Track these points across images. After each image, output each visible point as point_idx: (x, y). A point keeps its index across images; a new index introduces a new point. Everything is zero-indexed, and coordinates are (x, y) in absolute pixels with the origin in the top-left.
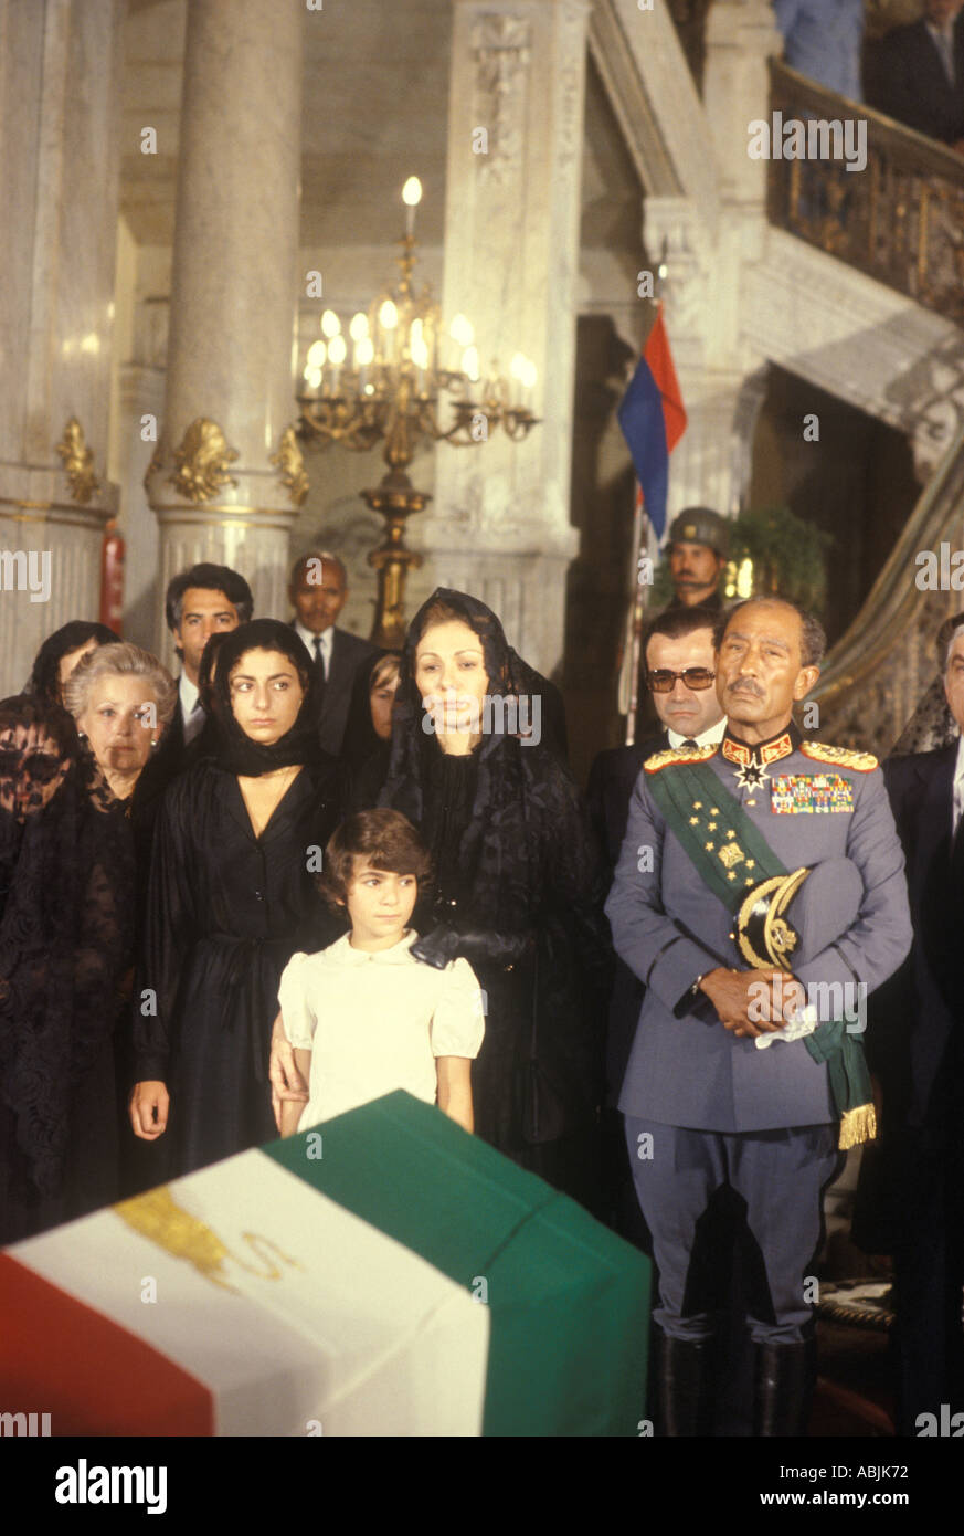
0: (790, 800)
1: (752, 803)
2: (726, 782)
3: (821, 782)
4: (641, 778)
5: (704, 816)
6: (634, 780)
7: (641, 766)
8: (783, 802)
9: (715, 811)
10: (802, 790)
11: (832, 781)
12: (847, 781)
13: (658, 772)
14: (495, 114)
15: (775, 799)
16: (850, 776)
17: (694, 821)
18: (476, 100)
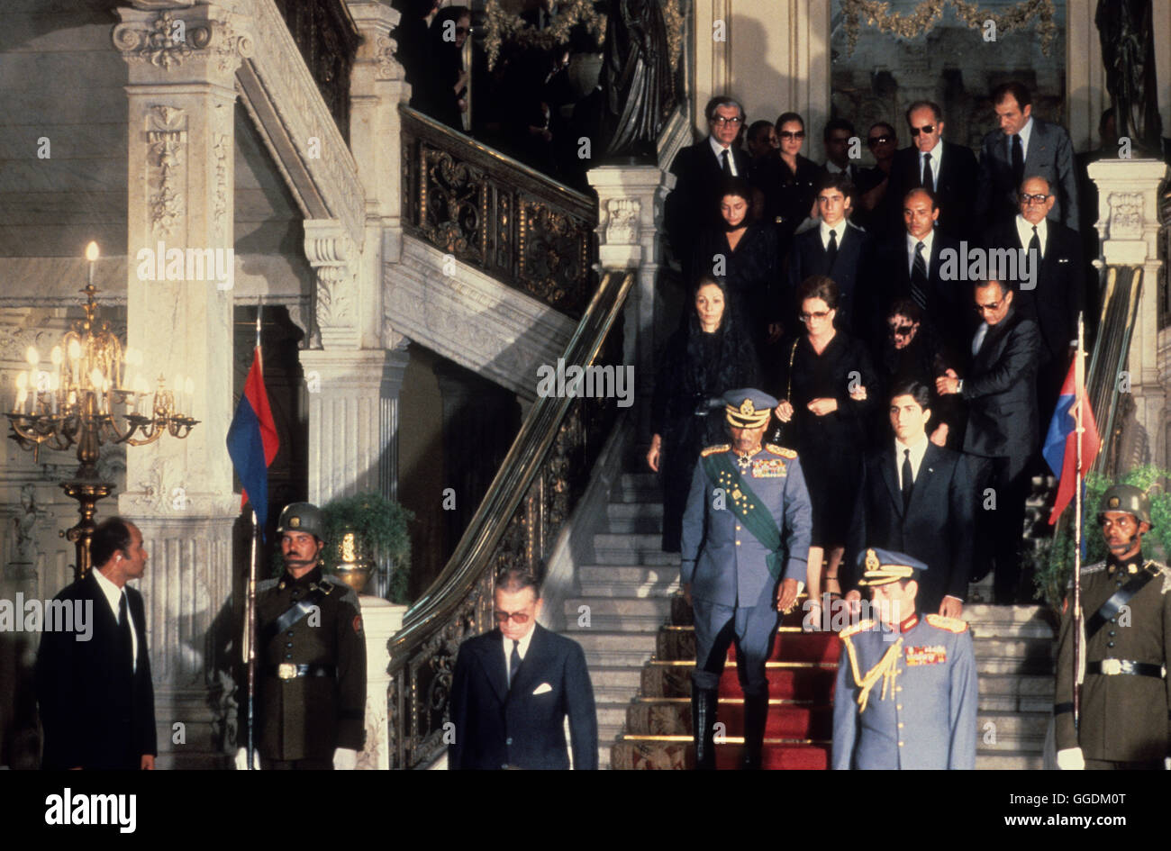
0: (760, 471)
1: (744, 473)
2: (734, 463)
3: (773, 463)
4: (700, 460)
5: (726, 479)
6: (697, 460)
7: (698, 453)
8: (757, 472)
9: (729, 476)
10: (766, 467)
11: (778, 463)
12: (784, 463)
13: (706, 457)
14: (163, 182)
15: (754, 471)
16: (785, 460)
17: (722, 480)
18: (148, 171)
